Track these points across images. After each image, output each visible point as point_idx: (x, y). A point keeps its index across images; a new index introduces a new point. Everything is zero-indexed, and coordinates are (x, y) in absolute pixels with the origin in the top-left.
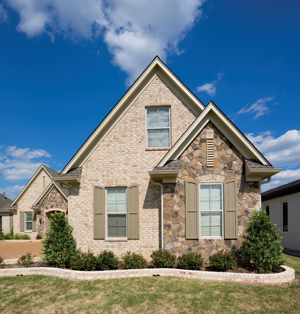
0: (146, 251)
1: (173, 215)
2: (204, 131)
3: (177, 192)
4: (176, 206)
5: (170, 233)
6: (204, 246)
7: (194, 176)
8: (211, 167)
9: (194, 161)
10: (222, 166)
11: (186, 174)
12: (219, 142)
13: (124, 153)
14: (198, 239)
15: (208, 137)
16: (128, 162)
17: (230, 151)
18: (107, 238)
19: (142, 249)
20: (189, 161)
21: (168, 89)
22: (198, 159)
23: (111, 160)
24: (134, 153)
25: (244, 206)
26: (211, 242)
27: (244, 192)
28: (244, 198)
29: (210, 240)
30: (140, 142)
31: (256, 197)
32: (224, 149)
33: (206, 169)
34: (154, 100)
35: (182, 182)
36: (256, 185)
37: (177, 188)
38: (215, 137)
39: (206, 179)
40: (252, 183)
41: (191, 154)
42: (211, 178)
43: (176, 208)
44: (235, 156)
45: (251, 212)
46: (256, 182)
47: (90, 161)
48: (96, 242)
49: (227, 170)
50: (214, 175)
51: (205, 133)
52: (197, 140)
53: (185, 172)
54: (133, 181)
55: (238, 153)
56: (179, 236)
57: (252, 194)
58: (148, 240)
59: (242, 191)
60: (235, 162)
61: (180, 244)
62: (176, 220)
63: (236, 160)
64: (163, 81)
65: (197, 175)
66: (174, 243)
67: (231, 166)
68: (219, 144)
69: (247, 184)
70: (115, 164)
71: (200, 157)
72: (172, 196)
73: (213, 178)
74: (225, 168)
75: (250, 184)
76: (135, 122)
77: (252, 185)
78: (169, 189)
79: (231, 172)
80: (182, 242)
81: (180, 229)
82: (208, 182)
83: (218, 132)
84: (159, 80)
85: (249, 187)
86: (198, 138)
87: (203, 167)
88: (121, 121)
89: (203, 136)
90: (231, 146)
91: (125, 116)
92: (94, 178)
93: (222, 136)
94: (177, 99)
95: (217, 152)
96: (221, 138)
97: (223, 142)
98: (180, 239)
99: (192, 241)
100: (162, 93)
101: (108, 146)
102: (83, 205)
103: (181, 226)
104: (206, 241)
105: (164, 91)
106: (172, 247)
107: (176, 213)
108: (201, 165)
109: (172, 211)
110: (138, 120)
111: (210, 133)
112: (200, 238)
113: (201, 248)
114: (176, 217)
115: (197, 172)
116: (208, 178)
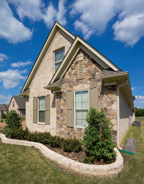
0: (53, 131)
1: (60, 111)
2: (78, 56)
3: (63, 97)
4: (62, 106)
5: (59, 122)
6: (77, 132)
7: (72, 87)
8: (81, 79)
9: (72, 77)
10: (88, 77)
11: (67, 86)
12: (87, 61)
13: (44, 79)
14: (73, 127)
15: (80, 59)
16: (46, 83)
17: (94, 66)
18: (38, 123)
19: (51, 130)
20: (69, 78)
21: (63, 37)
22: (74, 75)
23: (39, 83)
24: (48, 78)
25: (104, 105)
26: (81, 130)
27: (103, 94)
28: (104, 99)
29: (80, 129)
30: (51, 71)
31: (113, 98)
32: (90, 65)
33: (79, 81)
34: (57, 46)
35: (65, 91)
36: (113, 88)
37: (62, 95)
38: (84, 58)
39: (78, 87)
40: (110, 87)
41: (70, 73)
42: (81, 86)
43: (62, 107)
44: (97, 68)
45: (109, 109)
46: (113, 86)
47: (32, 85)
48: (34, 124)
49: (92, 80)
50: (83, 84)
51: (78, 58)
52: (74, 63)
53: (67, 85)
54: (47, 93)
55: (99, 66)
56: (63, 125)
57: (110, 95)
58: (54, 125)
59: (102, 93)
60: (97, 73)
61: (64, 129)
62: (62, 115)
63: (98, 71)
64: (61, 34)
65: (73, 86)
66: (61, 128)
67: (94, 76)
68: (87, 62)
69: (106, 88)
70: (41, 85)
71: (75, 74)
72: (60, 100)
73: (82, 87)
74: (90, 78)
75: (109, 87)
76: (49, 61)
77: (110, 88)
78: (59, 96)
79: (95, 81)
80: (65, 128)
81: (64, 120)
82: (80, 89)
83: (86, 55)
84: (59, 34)
85: (107, 90)
86: (74, 62)
87: (76, 80)
88: (43, 62)
89: (77, 60)
90: (95, 62)
91: (45, 59)
92: (33, 93)
93: (88, 57)
94: (68, 41)
95: (85, 68)
96: (88, 58)
97: (89, 60)
98: (64, 126)
99: (70, 128)
100: (61, 41)
101: (39, 76)
102: (30, 106)
103: (64, 118)
104: (78, 129)
105: (62, 39)
106: (60, 130)
107: (62, 110)
108: (76, 79)
109: (60, 109)
110: (50, 60)
111: (81, 57)
112: (74, 127)
113: (75, 133)
114: (62, 113)
115: (73, 84)
116: (79, 87)
